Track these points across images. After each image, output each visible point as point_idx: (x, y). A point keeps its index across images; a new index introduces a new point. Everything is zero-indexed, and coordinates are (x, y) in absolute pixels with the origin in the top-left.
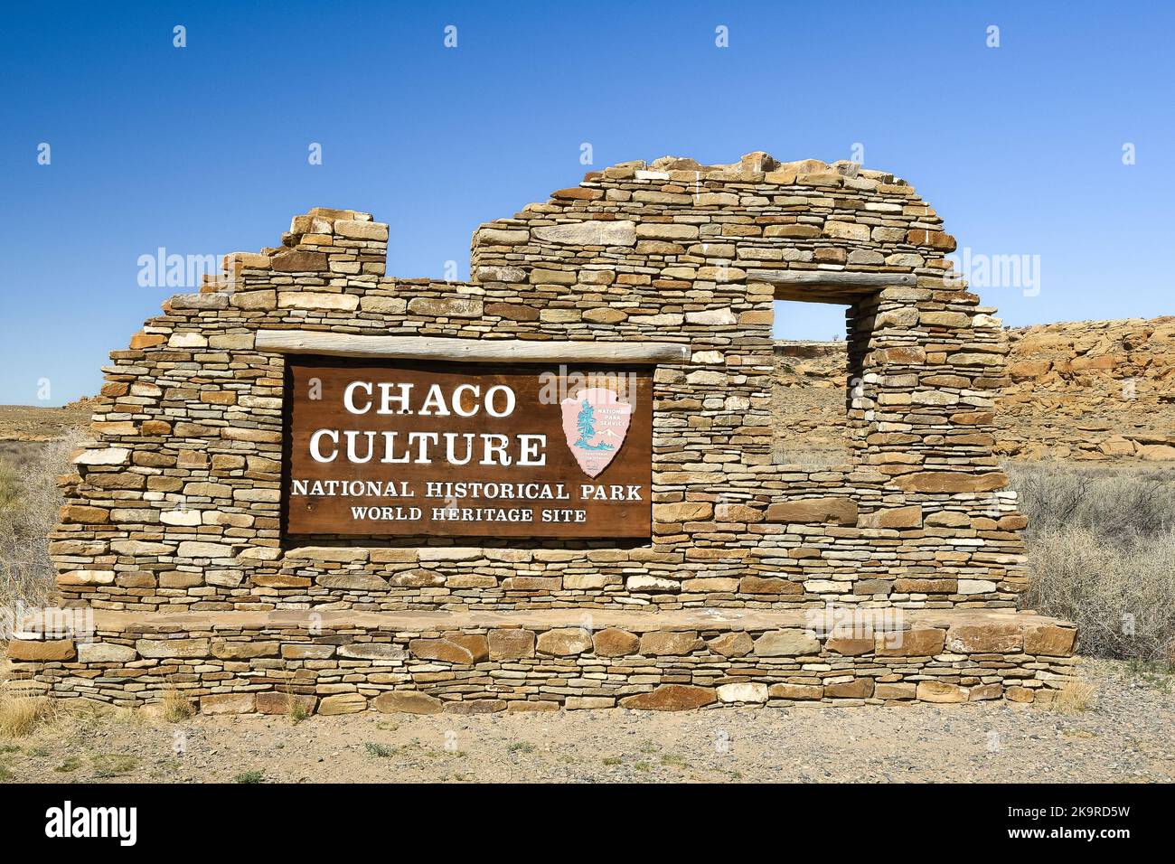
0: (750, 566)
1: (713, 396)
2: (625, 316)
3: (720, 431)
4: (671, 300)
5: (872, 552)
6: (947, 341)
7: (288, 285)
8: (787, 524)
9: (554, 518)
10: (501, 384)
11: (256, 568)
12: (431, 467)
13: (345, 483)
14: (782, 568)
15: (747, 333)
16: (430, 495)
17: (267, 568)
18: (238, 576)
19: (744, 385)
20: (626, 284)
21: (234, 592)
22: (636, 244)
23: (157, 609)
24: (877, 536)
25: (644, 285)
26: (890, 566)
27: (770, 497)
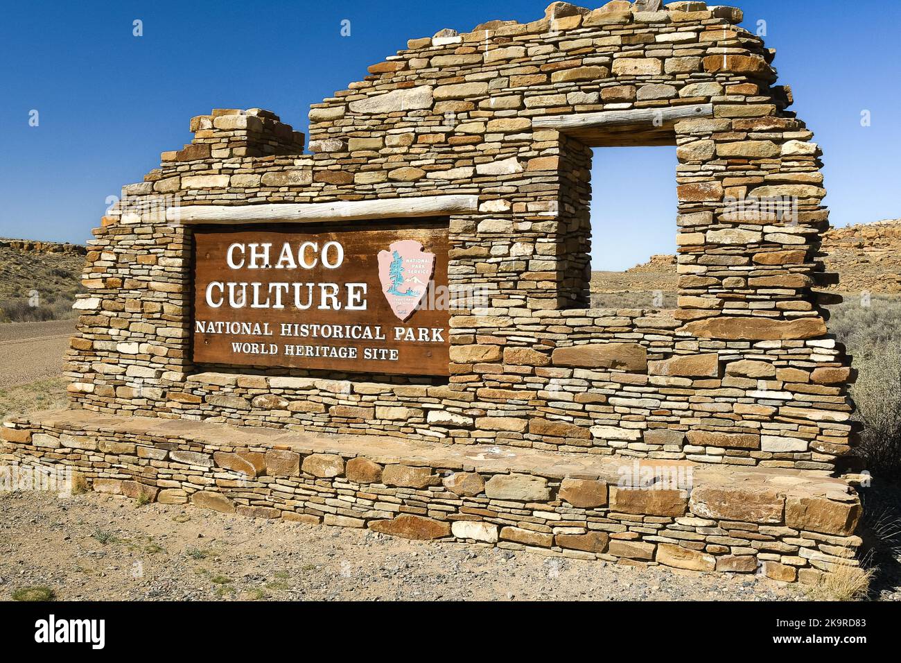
0: (537, 408)
1: (498, 243)
2: (422, 173)
3: (505, 277)
4: (463, 155)
5: (661, 400)
6: (748, 173)
7: (186, 171)
8: (573, 368)
9: (373, 356)
10: (333, 240)
11: (169, 387)
12: (284, 311)
13: (228, 323)
14: (567, 412)
15: (534, 180)
16: (283, 334)
17: (177, 387)
18: (160, 392)
19: (530, 231)
20: (424, 143)
21: (157, 404)
22: (433, 106)
23: (116, 413)
24: (665, 384)
25: (439, 143)
26: (682, 417)
27: (555, 341)
